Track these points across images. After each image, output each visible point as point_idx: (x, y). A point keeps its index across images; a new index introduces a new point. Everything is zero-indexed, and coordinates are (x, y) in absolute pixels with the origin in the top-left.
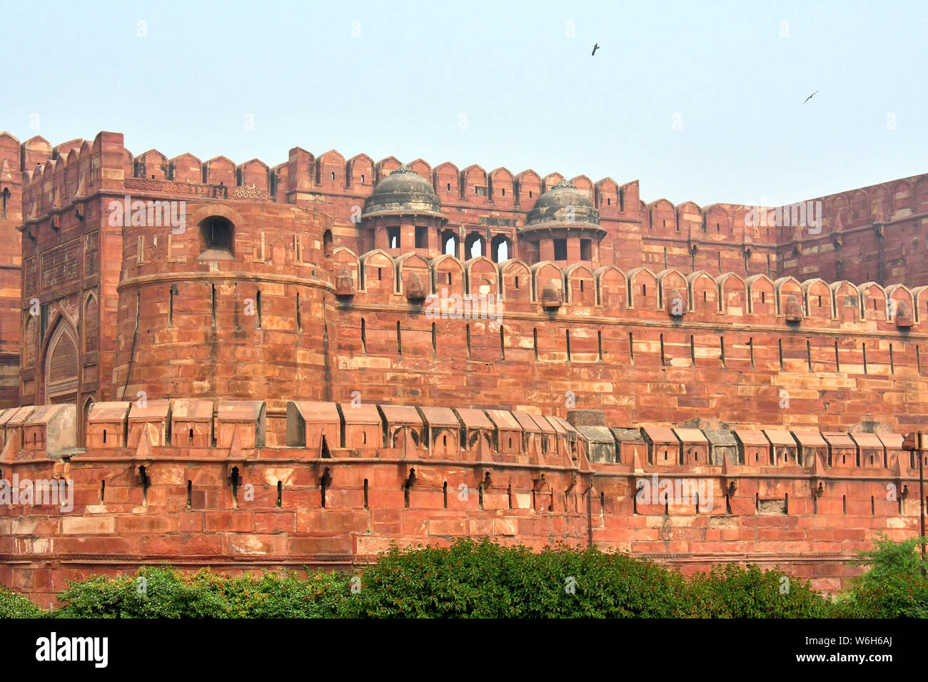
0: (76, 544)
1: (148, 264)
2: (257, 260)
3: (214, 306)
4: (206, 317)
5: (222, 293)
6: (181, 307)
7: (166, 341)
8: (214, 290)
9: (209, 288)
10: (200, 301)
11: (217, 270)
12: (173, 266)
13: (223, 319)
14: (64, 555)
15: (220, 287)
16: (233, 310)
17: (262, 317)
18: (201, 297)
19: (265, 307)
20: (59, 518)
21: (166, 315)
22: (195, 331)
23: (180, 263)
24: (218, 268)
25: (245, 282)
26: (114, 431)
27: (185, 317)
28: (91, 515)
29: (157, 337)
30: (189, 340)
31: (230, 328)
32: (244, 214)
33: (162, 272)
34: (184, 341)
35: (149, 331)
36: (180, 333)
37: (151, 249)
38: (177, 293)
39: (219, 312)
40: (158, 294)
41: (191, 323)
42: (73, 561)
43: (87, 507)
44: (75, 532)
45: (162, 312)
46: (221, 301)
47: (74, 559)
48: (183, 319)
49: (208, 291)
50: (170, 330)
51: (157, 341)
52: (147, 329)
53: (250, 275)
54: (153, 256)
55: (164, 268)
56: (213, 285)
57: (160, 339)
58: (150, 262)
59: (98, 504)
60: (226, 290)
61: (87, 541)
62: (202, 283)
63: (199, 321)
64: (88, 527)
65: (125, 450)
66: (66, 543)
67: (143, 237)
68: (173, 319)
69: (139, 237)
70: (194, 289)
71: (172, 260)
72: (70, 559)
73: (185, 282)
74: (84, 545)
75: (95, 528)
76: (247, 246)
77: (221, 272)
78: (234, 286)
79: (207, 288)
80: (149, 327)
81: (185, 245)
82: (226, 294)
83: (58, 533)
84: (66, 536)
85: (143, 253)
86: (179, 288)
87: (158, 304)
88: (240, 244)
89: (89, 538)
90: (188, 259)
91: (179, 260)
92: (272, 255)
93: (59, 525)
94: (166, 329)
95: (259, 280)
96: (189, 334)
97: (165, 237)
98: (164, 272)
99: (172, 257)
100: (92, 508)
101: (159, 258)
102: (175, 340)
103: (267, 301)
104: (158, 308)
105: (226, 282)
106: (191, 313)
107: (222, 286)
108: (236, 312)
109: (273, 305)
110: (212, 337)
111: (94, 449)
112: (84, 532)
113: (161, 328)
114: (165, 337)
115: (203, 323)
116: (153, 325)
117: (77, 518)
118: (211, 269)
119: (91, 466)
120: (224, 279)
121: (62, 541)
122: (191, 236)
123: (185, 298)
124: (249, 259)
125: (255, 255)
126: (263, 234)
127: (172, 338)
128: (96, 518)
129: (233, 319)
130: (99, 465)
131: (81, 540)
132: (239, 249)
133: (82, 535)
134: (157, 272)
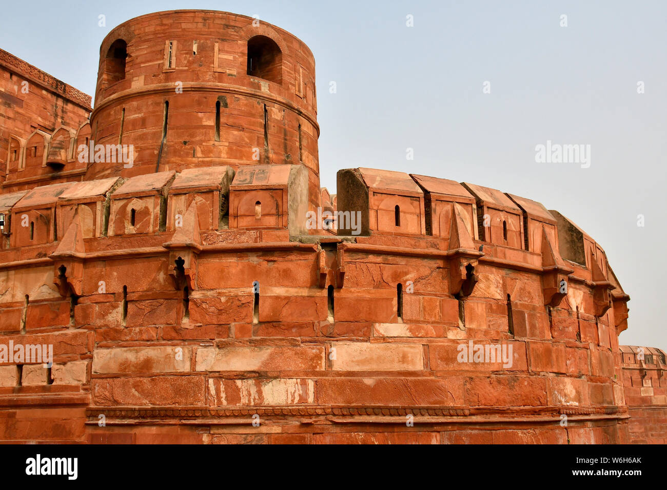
0: (360, 388)
1: (182, 71)
2: (297, 93)
3: (266, 127)
4: (258, 137)
5: (273, 116)
6: (231, 121)
7: (212, 155)
8: (266, 111)
9: (261, 108)
10: (253, 119)
11: (268, 92)
12: (220, 76)
13: (275, 144)
14: (341, 408)
15: (272, 110)
16: (283, 136)
17: (303, 151)
18: (253, 115)
19: (304, 143)
20: (323, 343)
21: (210, 127)
22: (247, 149)
23: (230, 75)
24: (269, 90)
25: (291, 112)
26: (412, 209)
27: (236, 133)
28: (384, 339)
29: (198, 149)
30: (241, 158)
31: (282, 155)
32: (288, 44)
33: (204, 81)
34: (236, 158)
35: (185, 143)
36: (230, 149)
37: (188, 56)
38: (226, 106)
39: (270, 134)
40: (199, 103)
41: (243, 140)
42: (358, 419)
43: (377, 325)
44: (356, 369)
45: (205, 123)
46: (273, 125)
47: (360, 415)
48: (234, 135)
49: (260, 110)
50: (216, 143)
51: (199, 154)
52: (182, 140)
53: (295, 105)
54: (190, 63)
55: (208, 77)
56: (265, 105)
57: (202, 152)
58: (187, 68)
59: (394, 321)
60: (276, 113)
61: (379, 383)
62: (254, 101)
63: (251, 139)
64: (379, 359)
65: (430, 239)
66: (340, 388)
67: (175, 43)
68: (221, 133)
69: (167, 42)
70: (246, 105)
71: (219, 70)
72: (352, 415)
73: (236, 96)
74: (374, 390)
75: (393, 361)
76: (291, 77)
77: (272, 94)
78: (283, 113)
79: (259, 107)
80: (186, 138)
81: (234, 57)
82: (276, 118)
83: (323, 369)
84: (339, 374)
85: (174, 58)
86: (228, 101)
87: (200, 115)
88: (286, 72)
89: (382, 378)
90: (238, 73)
91: (228, 72)
92: (306, 94)
93: (323, 355)
94: (211, 143)
95: (300, 113)
96: (241, 152)
97: (209, 45)
98: (209, 81)
99: (219, 67)
100: (383, 329)
101: (201, 66)
102: (224, 155)
103: (305, 136)
104: (201, 119)
105: (276, 106)
106: (243, 130)
107: (273, 108)
108: (286, 140)
109: (308, 143)
110: (265, 159)
111: (383, 234)
112: (374, 367)
113: (204, 141)
114: (210, 151)
115: (256, 143)
116: (192, 135)
117: (359, 344)
118: (263, 88)
119: (379, 259)
120: (276, 101)
121: (333, 383)
122: (241, 50)
123: (236, 112)
124: (293, 90)
125: (297, 89)
126: (301, 70)
127: (220, 152)
128: (394, 346)
129: (282, 146)
130: (390, 258)
131: (369, 381)
132: (286, 78)
133: (370, 374)
134: (198, 79)
